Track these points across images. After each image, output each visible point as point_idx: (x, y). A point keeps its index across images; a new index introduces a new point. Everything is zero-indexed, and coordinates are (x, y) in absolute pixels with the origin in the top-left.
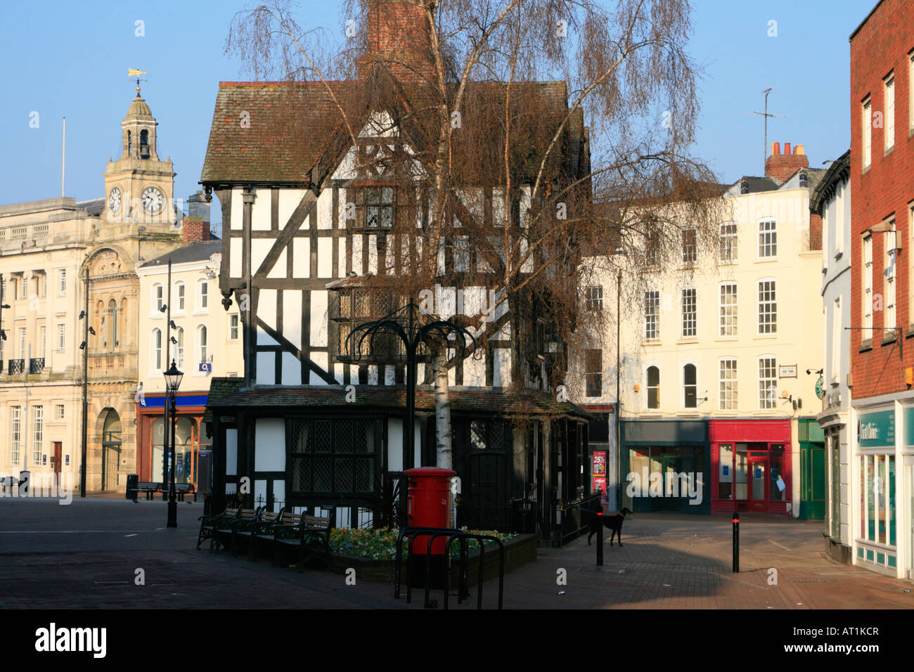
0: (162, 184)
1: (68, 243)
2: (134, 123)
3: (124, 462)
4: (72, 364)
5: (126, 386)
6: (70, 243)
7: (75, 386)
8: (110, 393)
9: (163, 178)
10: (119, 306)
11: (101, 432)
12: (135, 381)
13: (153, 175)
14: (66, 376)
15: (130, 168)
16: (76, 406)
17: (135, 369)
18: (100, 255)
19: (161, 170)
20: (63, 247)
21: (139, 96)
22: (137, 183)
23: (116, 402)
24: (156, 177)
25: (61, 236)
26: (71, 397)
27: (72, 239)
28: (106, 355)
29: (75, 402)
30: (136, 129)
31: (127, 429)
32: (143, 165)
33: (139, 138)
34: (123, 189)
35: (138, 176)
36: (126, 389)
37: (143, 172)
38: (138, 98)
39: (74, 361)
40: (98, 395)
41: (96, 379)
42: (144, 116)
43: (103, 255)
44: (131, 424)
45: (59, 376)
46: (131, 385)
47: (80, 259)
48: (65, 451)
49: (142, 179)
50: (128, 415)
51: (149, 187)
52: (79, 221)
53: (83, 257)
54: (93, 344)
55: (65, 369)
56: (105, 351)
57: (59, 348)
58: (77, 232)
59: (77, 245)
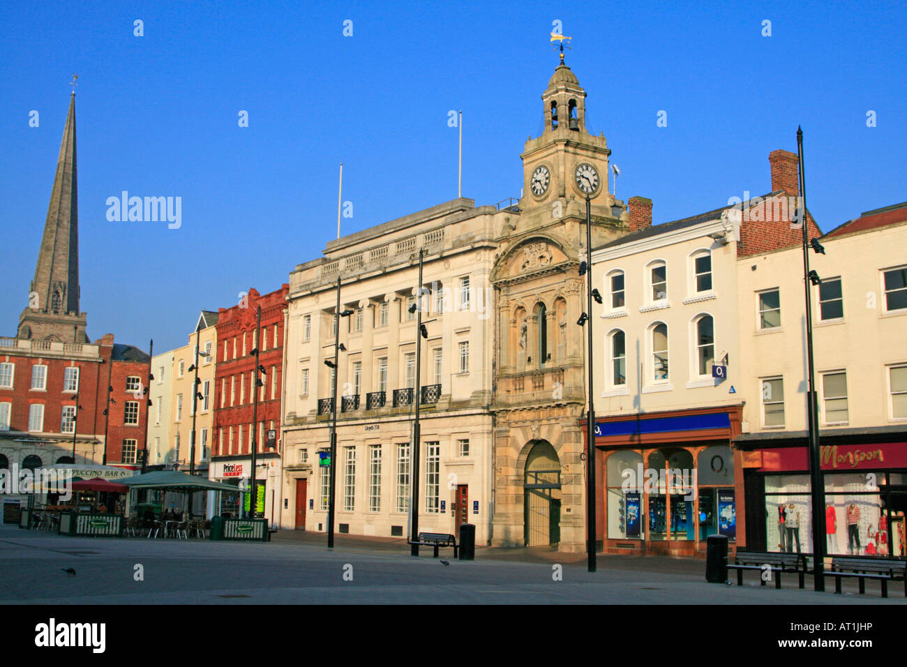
0: (597, 163)
1: (474, 243)
2: (561, 90)
3: (569, 510)
4: (480, 388)
5: (569, 409)
6: (478, 242)
7: (484, 414)
8: (540, 421)
9: (597, 155)
10: (549, 309)
11: (522, 471)
12: (582, 402)
13: (587, 150)
14: (473, 403)
15: (561, 138)
16: (486, 440)
17: (581, 388)
18: (519, 250)
19: (595, 145)
20: (469, 247)
21: (563, 63)
22: (570, 157)
23: (550, 431)
24: (590, 153)
25: (463, 238)
26: (479, 429)
27: (477, 238)
28: (532, 374)
29: (486, 435)
30: (563, 97)
31: (571, 466)
32: (575, 137)
33: (567, 108)
34: (552, 166)
35: (571, 149)
36: (568, 414)
37: (577, 146)
38: (562, 66)
39: (484, 385)
40: (520, 424)
41: (519, 404)
42: (572, 84)
43: (526, 250)
44: (578, 459)
45: (463, 404)
46: (576, 408)
47: (490, 262)
48: (472, 496)
49: (575, 154)
50: (572, 448)
51: (584, 164)
52: (488, 217)
53: (493, 260)
54: (508, 362)
55: (471, 395)
56: (529, 368)
57: (460, 371)
58: (485, 229)
59: (486, 244)
